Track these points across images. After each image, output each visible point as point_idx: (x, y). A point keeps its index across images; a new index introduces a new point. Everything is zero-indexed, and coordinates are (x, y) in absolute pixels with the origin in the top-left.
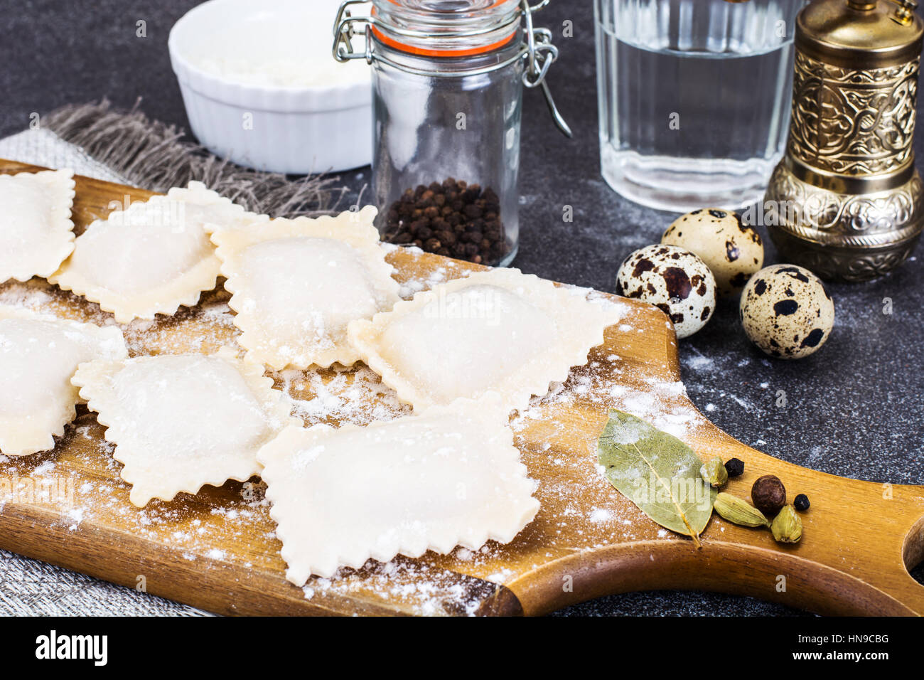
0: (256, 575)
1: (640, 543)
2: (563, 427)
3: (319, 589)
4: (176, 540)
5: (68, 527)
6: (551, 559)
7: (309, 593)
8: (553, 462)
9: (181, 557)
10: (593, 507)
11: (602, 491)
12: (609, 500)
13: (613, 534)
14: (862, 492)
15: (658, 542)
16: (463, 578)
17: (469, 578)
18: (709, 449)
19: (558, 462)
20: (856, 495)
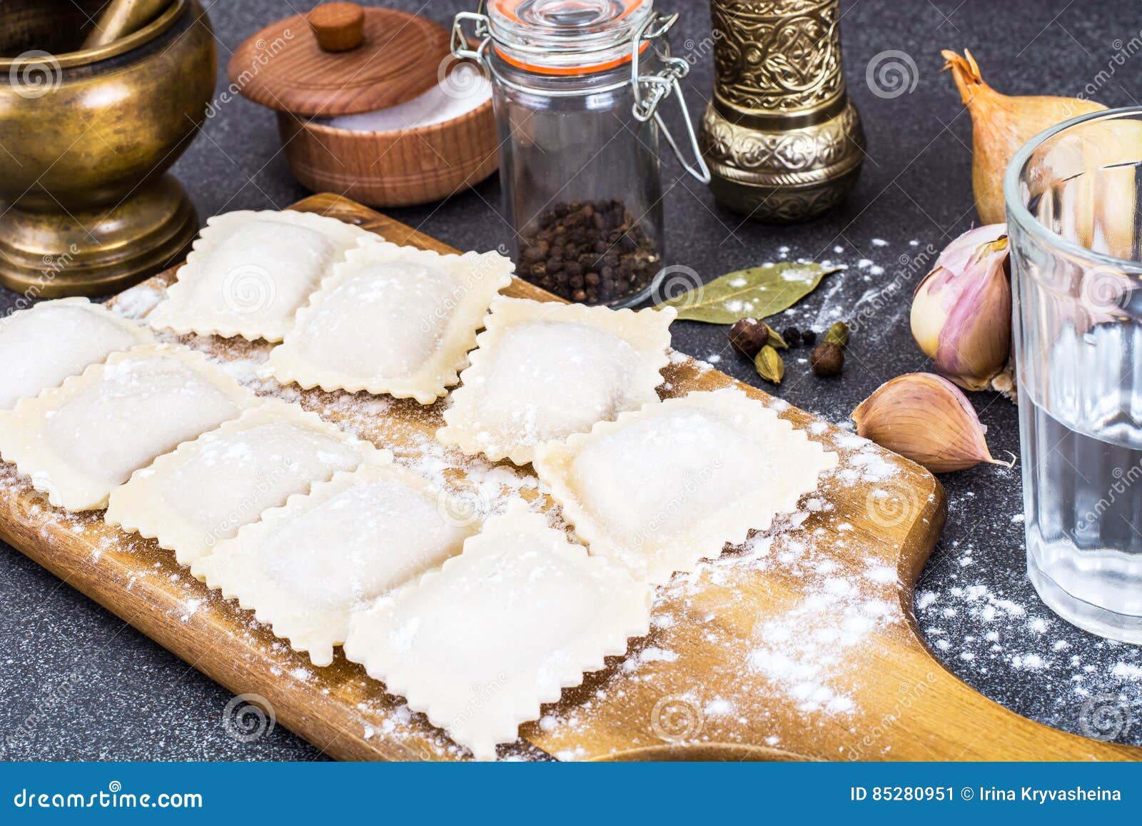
0: (328, 704)
1: (742, 746)
2: (741, 599)
3: (379, 732)
4: (272, 650)
5: (180, 617)
6: (637, 745)
7: (369, 733)
8: (705, 637)
9: (268, 670)
10: (718, 697)
11: (738, 680)
12: (740, 691)
13: (719, 731)
14: (1028, 735)
15: (763, 749)
16: (531, 749)
17: (537, 749)
18: (886, 653)
19: (711, 638)
20: (1019, 737)
